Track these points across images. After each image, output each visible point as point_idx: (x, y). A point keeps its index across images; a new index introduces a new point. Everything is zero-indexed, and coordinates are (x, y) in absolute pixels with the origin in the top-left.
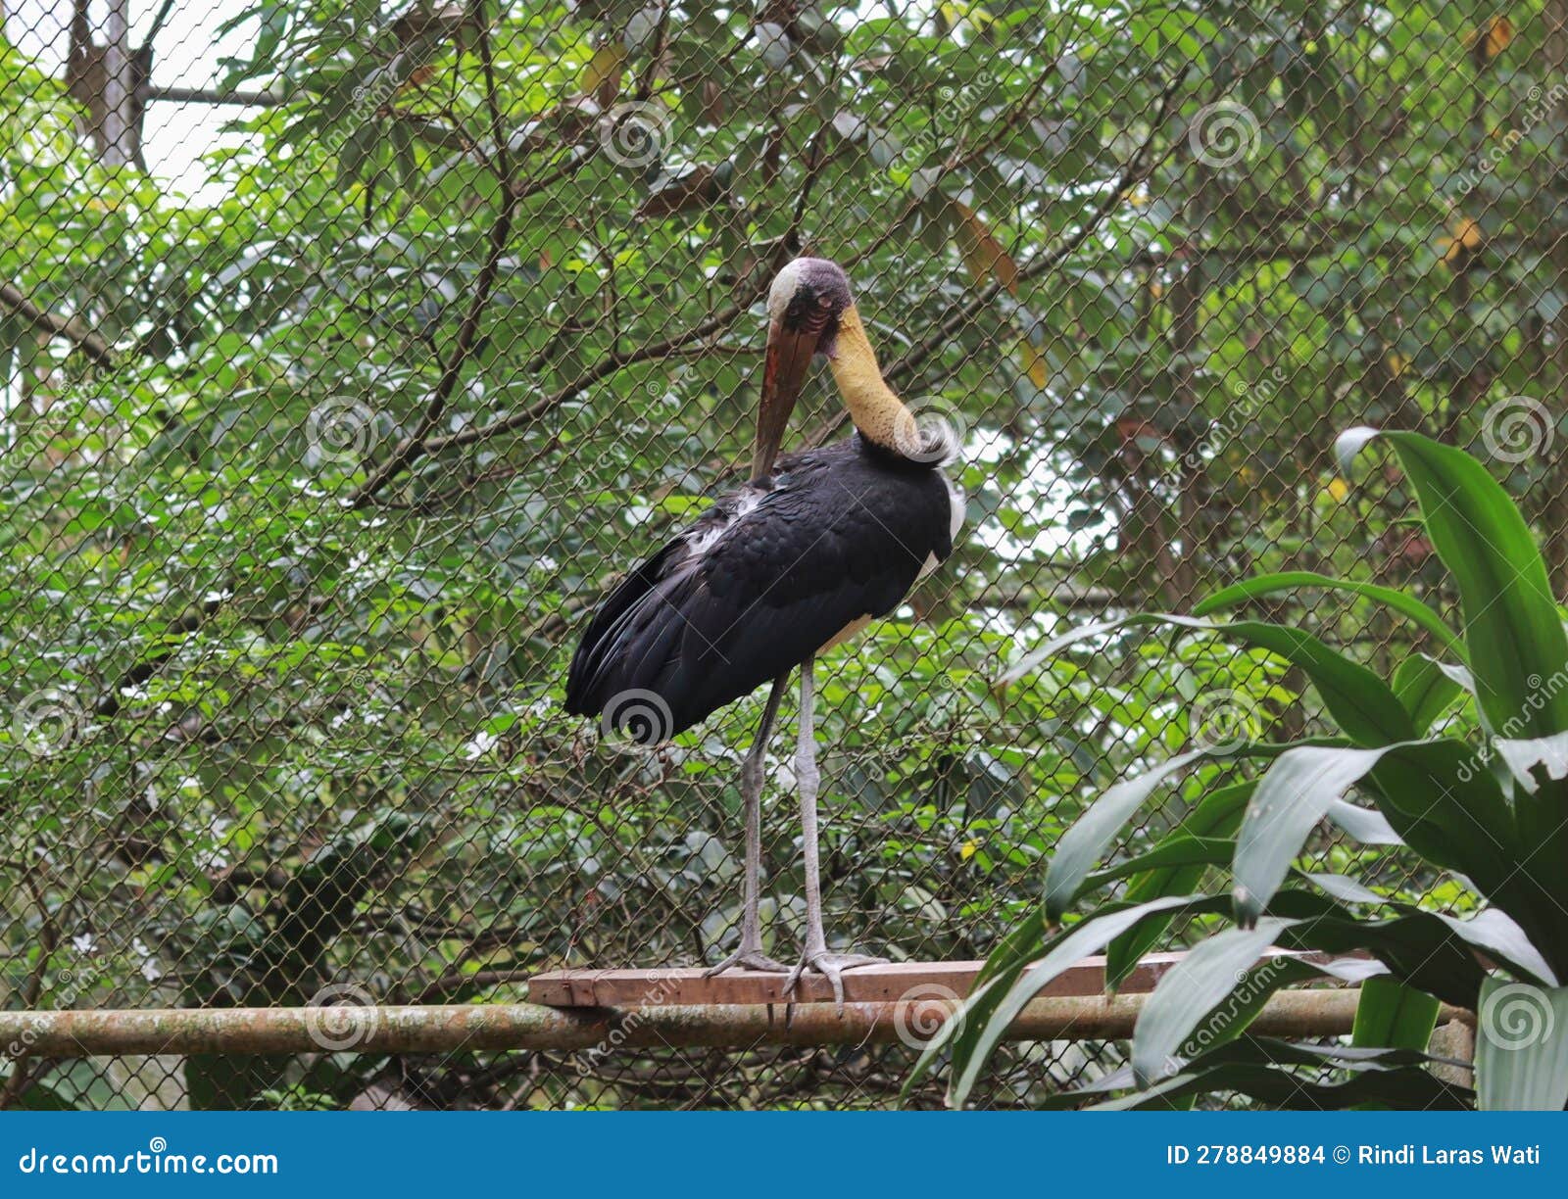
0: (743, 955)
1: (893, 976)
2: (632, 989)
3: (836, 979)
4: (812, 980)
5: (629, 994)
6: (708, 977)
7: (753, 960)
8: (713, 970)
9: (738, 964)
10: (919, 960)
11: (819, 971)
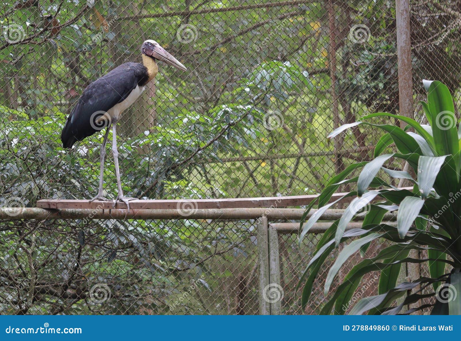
0: (99, 196)
1: (139, 203)
2: (68, 205)
3: (127, 203)
4: (120, 203)
5: (66, 206)
6: (90, 202)
7: (101, 198)
8: (91, 200)
9: (97, 199)
10: (150, 198)
11: (122, 201)
